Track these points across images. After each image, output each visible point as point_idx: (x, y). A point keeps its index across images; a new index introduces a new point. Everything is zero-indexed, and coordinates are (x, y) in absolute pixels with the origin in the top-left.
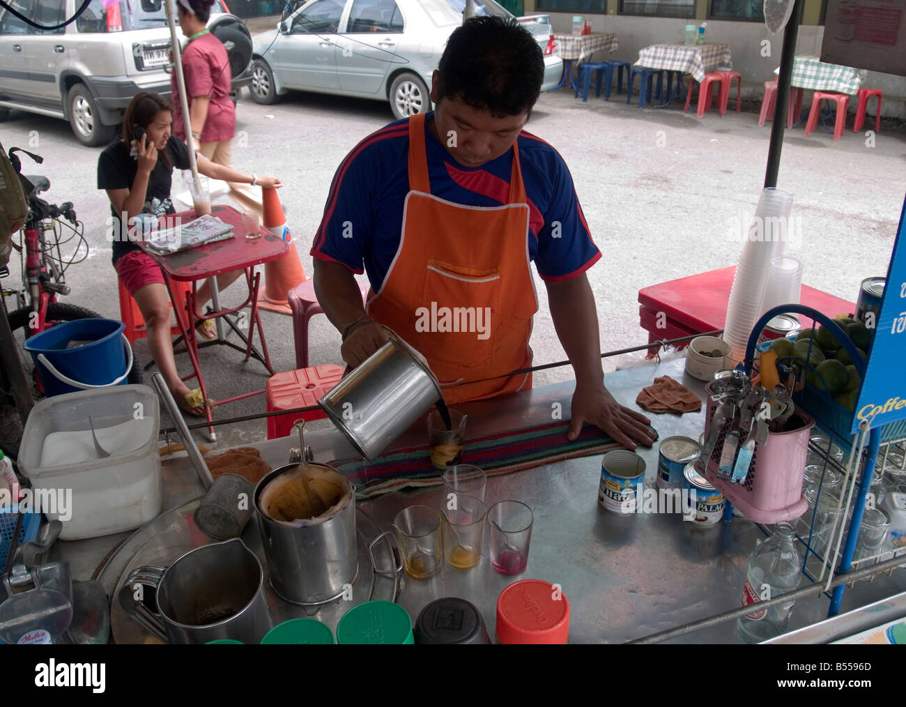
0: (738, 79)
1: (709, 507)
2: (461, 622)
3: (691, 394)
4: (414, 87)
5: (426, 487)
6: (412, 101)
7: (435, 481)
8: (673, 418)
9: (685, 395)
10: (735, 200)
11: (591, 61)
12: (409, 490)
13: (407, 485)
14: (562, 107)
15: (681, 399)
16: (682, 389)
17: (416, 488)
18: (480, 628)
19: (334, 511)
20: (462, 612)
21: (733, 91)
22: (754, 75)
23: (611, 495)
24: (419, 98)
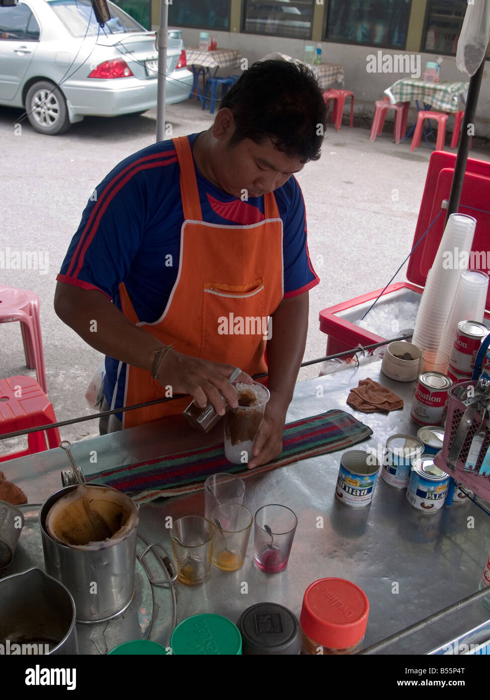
0: (350, 98)
1: (435, 496)
2: (281, 624)
3: (393, 394)
4: (51, 96)
5: (176, 496)
6: (49, 109)
7: (185, 490)
8: (382, 417)
9: (389, 396)
10: (358, 209)
11: (217, 75)
12: (161, 499)
13: (159, 495)
14: (190, 119)
15: (386, 400)
16: (384, 391)
17: (168, 498)
18: (298, 627)
19: (127, 530)
20: (279, 615)
21: (346, 108)
22: (364, 94)
23: (350, 492)
24: (56, 106)
